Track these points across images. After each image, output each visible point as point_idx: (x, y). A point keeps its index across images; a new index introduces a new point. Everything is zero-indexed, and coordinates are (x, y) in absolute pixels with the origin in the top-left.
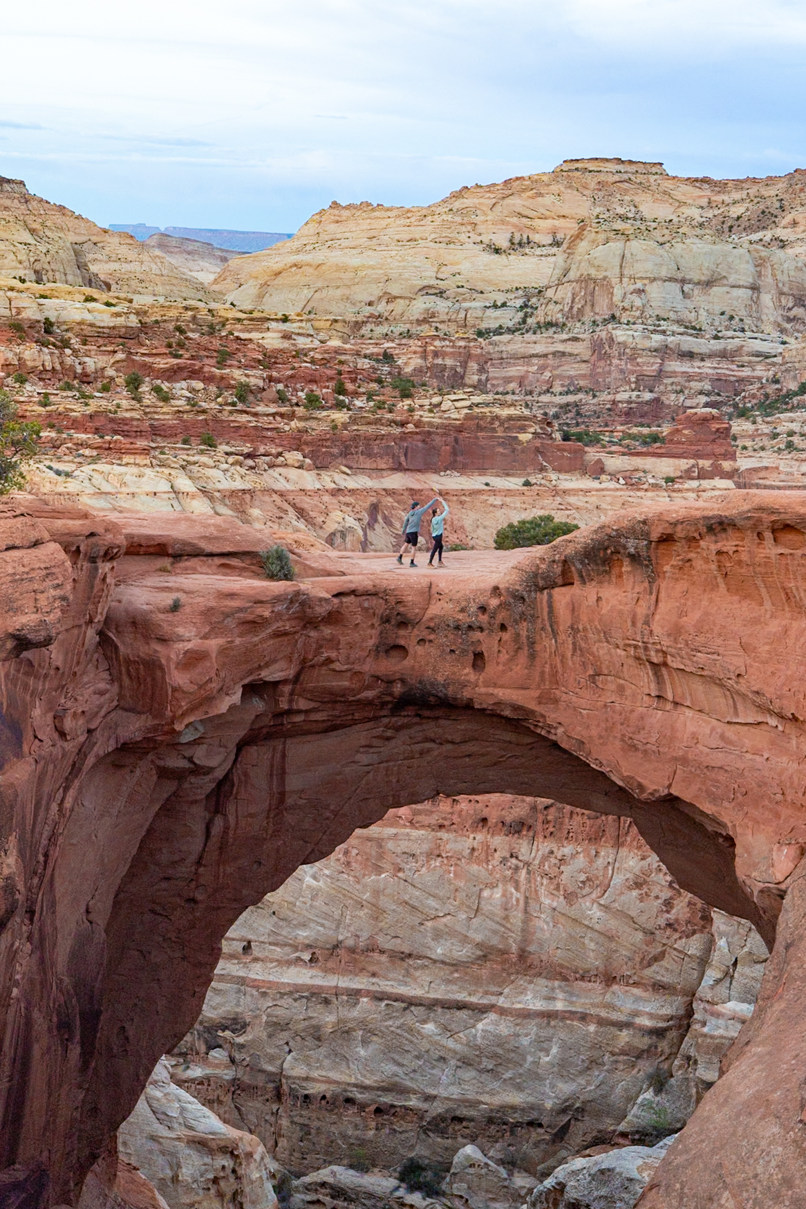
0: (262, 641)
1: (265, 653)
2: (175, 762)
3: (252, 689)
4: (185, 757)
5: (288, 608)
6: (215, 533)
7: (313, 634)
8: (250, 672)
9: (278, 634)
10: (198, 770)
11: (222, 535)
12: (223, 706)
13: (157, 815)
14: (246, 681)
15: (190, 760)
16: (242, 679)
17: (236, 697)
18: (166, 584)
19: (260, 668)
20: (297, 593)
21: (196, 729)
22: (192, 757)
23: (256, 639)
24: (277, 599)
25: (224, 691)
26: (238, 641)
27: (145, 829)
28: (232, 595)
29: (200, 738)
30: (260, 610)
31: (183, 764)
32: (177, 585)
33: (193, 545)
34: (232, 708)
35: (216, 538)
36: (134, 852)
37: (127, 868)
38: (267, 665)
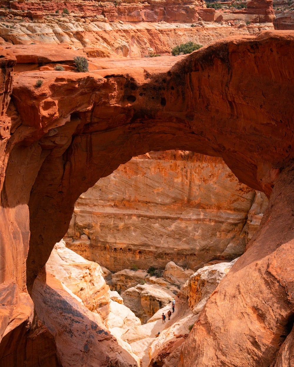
0: (76, 97)
1: (78, 101)
2: (48, 143)
3: (75, 116)
4: (52, 142)
5: (86, 83)
6: (55, 53)
7: (97, 92)
8: (73, 109)
9: (82, 94)
10: (57, 146)
11: (57, 54)
12: (63, 122)
13: (44, 162)
14: (72, 112)
15: (54, 142)
16: (70, 112)
17: (68, 119)
18: (36, 75)
19: (77, 107)
20: (88, 77)
21: (55, 131)
22: (55, 141)
23: (73, 96)
24: (79, 80)
25: (62, 116)
26: (66, 97)
27: (39, 168)
28: (62, 80)
29: (57, 134)
30: (74, 84)
31: (51, 144)
32: (40, 76)
33: (46, 59)
34: (67, 123)
35: (55, 55)
36: (36, 176)
37: (34, 182)
38: (80, 106)
